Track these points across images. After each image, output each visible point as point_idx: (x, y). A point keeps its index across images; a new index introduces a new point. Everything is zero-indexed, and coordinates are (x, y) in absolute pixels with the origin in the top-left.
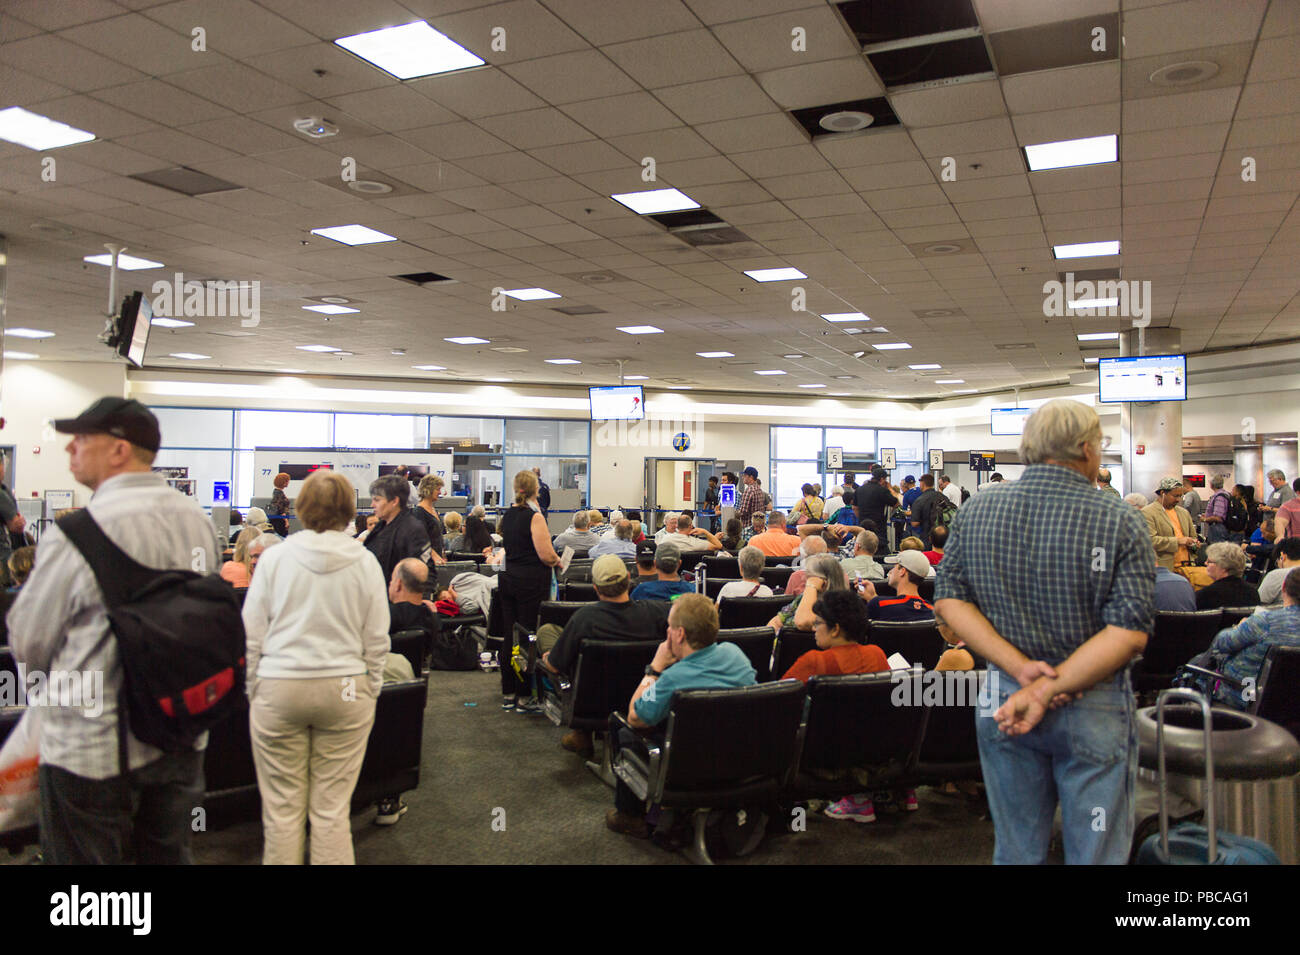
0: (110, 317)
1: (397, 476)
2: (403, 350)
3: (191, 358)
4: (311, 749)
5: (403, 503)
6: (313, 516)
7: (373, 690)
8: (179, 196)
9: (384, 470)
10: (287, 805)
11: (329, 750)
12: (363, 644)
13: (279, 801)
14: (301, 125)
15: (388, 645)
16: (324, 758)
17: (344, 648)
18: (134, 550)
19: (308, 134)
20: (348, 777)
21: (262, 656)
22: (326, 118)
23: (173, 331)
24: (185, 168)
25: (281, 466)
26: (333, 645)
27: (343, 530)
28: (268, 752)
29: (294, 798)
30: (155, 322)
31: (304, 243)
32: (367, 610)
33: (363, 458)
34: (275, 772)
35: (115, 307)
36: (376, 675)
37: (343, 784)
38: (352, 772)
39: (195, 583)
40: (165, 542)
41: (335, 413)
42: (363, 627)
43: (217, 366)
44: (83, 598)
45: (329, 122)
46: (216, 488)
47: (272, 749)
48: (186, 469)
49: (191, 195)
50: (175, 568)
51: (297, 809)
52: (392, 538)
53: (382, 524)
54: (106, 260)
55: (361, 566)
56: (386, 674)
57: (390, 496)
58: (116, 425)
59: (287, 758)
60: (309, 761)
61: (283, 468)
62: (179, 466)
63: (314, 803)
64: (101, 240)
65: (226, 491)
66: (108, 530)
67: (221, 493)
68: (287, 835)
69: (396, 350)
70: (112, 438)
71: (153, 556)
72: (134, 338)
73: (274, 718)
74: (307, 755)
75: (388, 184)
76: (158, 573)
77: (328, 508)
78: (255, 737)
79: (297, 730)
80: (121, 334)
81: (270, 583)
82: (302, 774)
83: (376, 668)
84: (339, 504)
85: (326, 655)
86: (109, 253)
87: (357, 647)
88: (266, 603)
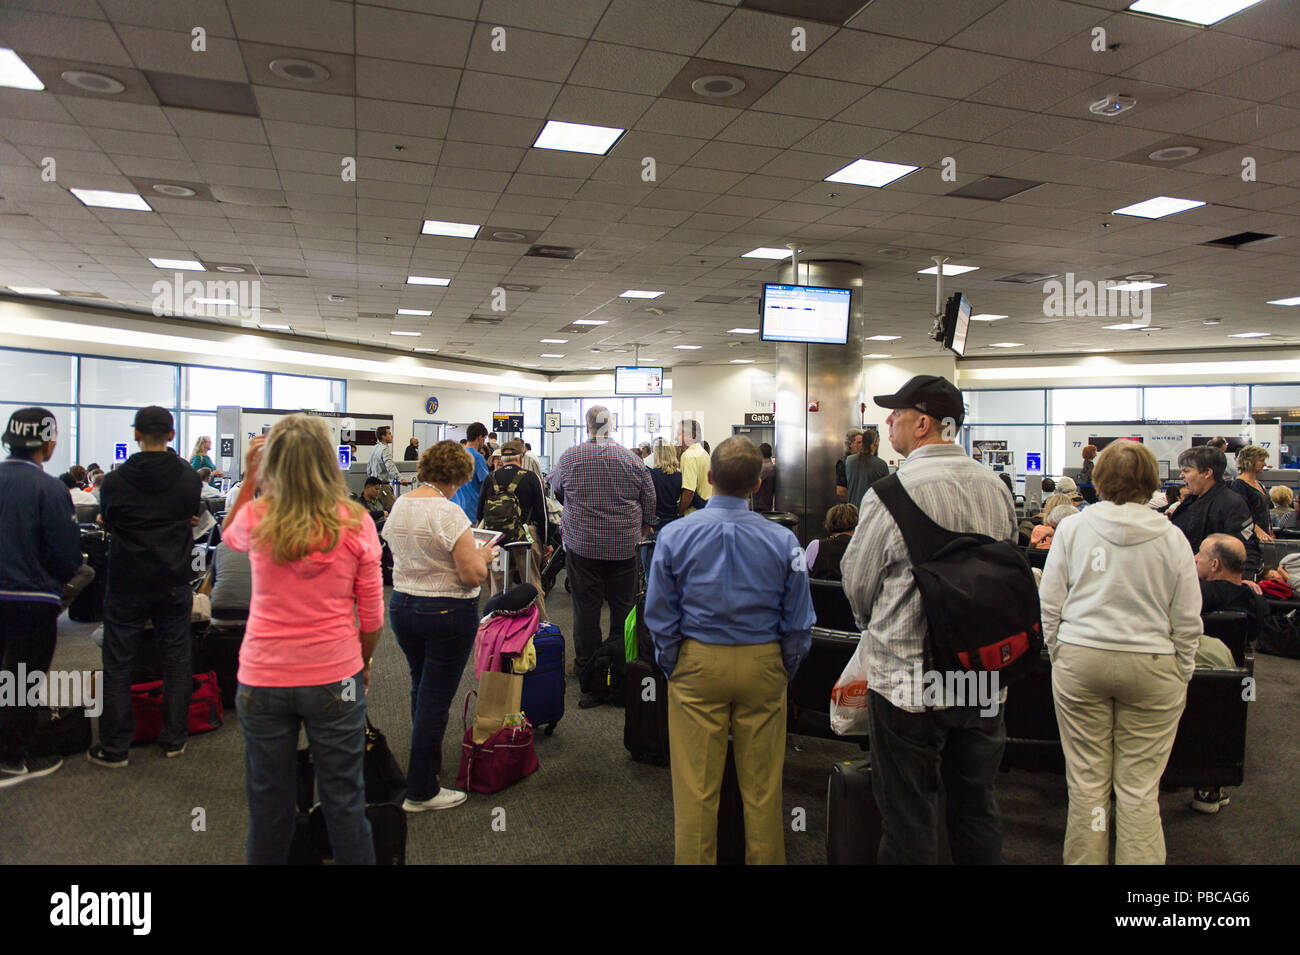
0: (937, 317)
1: (1212, 447)
2: (1217, 320)
3: (1008, 346)
4: (1114, 721)
5: (1217, 475)
6: (1111, 487)
7: (1184, 673)
8: (990, 202)
9: (1197, 441)
10: (1090, 771)
11: (1133, 727)
12: (1171, 622)
13: (1084, 766)
14: (1095, 107)
15: (1201, 627)
16: (1129, 734)
17: (1148, 624)
18: (934, 513)
19: (1105, 114)
20: (1157, 758)
21: (1062, 621)
22: (1123, 93)
23: (990, 324)
24: (991, 176)
25: (1090, 439)
26: (1135, 619)
27: (1145, 502)
28: (1068, 714)
29: (1097, 765)
30: (972, 318)
31: (1105, 225)
32: (1174, 586)
33: (1174, 431)
34: (1077, 736)
35: (941, 308)
36: (1186, 658)
37: (1151, 765)
38: (1162, 755)
39: (988, 547)
40: (962, 508)
41: (1143, 387)
42: (1170, 605)
43: (1030, 352)
44: (893, 552)
45: (1125, 96)
46: (1029, 458)
47: (1073, 713)
48: (1006, 442)
49: (998, 200)
50: (971, 532)
51: (1102, 777)
52: (1205, 511)
53: (1192, 498)
54: (934, 271)
55: (1166, 539)
56: (1198, 658)
57: (1203, 466)
58: (920, 401)
59: (1088, 724)
60: (1112, 731)
61: (1092, 440)
62: (1000, 440)
63: (1119, 775)
64: (928, 254)
65: (1038, 461)
66: (912, 494)
67: (1034, 463)
68: (1091, 800)
69: (1208, 320)
70: (917, 413)
71: (951, 519)
72: (956, 333)
73: (1075, 683)
74: (1111, 726)
75: (1194, 146)
76: (956, 535)
77: (1128, 480)
78: (1056, 698)
79: (1100, 700)
80: (946, 330)
81: (1068, 551)
82: (1106, 744)
83: (1186, 650)
84: (1140, 476)
85: (1128, 629)
86: (935, 265)
87: (1164, 625)
88: (1064, 570)
